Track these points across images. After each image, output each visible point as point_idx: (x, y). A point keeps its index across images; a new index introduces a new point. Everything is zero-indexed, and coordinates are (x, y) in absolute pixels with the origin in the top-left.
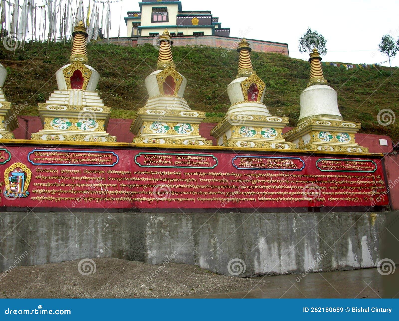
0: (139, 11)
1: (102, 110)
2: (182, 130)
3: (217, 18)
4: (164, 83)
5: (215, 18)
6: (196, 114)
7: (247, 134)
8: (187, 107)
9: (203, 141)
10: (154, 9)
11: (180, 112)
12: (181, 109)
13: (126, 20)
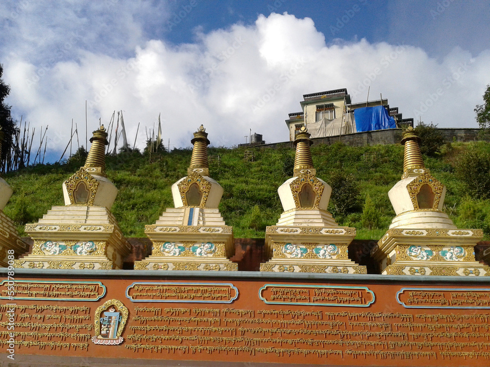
0: (302, 111)
1: (221, 230)
2: (325, 253)
3: (397, 109)
4: (300, 194)
5: (393, 109)
6: (342, 231)
7: (420, 256)
8: (331, 222)
9: (354, 267)
10: (318, 107)
11: (321, 229)
12: (323, 225)
13: (289, 122)
